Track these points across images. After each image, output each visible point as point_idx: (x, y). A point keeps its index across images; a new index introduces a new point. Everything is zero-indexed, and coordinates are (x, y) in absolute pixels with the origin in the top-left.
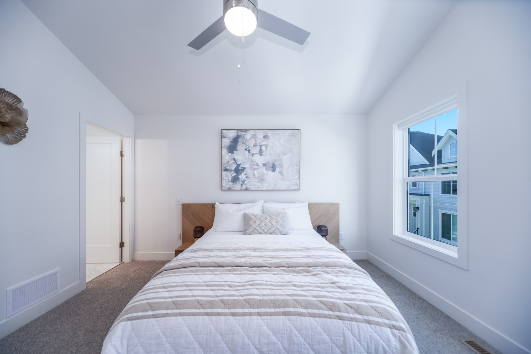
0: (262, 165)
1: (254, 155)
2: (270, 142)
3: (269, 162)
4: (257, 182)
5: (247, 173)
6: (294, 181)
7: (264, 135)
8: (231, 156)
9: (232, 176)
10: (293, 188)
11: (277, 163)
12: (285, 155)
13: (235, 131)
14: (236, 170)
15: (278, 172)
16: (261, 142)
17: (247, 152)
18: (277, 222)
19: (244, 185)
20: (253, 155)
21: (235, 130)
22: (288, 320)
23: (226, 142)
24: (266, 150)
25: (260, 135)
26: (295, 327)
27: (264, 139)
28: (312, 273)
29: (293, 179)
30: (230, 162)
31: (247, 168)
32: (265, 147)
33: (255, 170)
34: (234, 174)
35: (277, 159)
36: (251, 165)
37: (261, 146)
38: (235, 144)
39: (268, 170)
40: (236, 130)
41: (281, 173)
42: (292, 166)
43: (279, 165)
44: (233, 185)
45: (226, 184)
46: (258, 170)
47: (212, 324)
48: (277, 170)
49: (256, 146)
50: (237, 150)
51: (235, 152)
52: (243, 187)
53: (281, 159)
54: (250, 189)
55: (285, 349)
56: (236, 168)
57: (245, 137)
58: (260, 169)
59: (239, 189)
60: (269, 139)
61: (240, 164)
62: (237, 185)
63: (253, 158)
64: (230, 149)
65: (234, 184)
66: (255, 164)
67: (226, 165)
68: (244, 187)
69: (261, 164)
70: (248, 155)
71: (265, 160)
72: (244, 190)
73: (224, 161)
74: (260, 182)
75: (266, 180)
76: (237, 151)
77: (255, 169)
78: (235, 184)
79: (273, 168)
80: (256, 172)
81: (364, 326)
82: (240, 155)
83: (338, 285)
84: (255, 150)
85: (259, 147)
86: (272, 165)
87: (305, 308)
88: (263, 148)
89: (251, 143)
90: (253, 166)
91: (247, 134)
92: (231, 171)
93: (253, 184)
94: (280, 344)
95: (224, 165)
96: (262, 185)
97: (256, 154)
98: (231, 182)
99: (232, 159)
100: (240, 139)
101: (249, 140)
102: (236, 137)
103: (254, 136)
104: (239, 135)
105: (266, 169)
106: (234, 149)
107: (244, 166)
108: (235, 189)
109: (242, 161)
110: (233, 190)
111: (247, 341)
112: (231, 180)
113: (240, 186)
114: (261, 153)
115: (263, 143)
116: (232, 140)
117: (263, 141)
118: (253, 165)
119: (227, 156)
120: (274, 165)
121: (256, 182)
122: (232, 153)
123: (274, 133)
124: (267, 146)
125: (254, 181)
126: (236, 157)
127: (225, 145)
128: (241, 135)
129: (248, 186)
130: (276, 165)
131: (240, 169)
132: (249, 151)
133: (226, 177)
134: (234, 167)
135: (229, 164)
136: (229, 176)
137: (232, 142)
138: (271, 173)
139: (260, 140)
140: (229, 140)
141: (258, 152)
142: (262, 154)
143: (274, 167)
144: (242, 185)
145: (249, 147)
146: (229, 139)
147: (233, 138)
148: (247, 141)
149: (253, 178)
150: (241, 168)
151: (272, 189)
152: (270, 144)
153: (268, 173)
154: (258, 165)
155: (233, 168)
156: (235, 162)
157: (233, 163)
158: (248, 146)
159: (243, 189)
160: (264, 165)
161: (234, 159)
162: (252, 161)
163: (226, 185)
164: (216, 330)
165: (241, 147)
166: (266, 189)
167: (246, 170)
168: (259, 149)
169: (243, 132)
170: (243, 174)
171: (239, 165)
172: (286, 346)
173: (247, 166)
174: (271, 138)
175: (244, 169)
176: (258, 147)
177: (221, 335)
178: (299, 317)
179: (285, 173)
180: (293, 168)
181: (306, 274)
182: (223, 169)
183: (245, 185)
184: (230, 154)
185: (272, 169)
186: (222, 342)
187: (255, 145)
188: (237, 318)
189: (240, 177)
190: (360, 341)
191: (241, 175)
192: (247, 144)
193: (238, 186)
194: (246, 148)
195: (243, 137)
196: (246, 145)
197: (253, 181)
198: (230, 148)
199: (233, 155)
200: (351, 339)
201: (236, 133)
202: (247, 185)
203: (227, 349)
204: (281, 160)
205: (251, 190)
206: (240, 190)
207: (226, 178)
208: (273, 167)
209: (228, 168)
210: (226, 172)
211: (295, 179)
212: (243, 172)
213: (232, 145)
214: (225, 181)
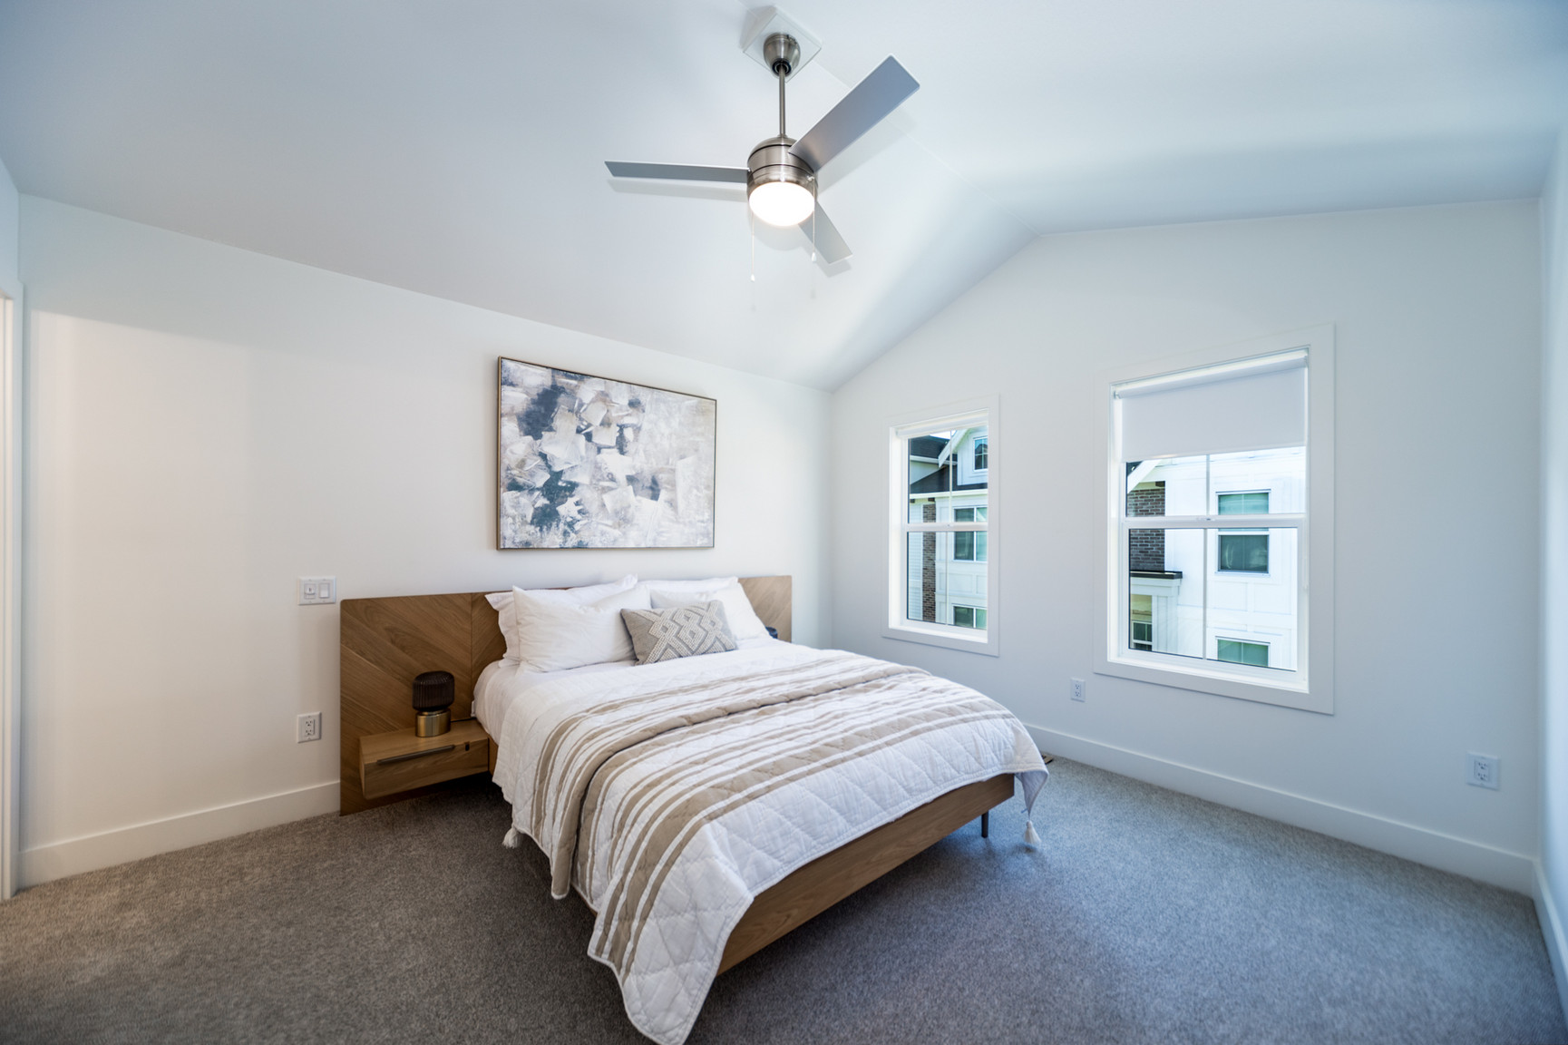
0: (625, 479)
1: (603, 450)
2: (646, 420)
3: (642, 472)
4: (611, 527)
5: (581, 500)
6: (703, 525)
7: (631, 398)
8: (531, 446)
9: (537, 506)
10: (699, 543)
11: (662, 478)
12: (682, 457)
13: (548, 373)
14: (548, 490)
15: (665, 501)
16: (622, 417)
17: (582, 438)
18: (713, 623)
19: (572, 535)
20: (599, 450)
21: (547, 367)
22: (922, 739)
23: (516, 399)
24: (636, 439)
25: (621, 396)
26: (932, 746)
27: (631, 410)
28: (885, 687)
29: (699, 521)
30: (528, 461)
31: (584, 485)
32: (634, 431)
33: (606, 492)
34: (542, 501)
35: (662, 468)
36: (594, 476)
37: (622, 428)
38: (546, 410)
39: (640, 495)
40: (550, 370)
41: (672, 504)
42: (697, 488)
43: (668, 484)
44: (539, 534)
45: (515, 532)
46: (612, 493)
47: (843, 775)
48: (663, 495)
49: (609, 425)
50: (551, 429)
51: (546, 435)
52: (569, 539)
53: (673, 467)
54: (590, 546)
55: (930, 777)
56: (546, 484)
57: (578, 396)
58: (618, 490)
59: (558, 546)
60: (644, 411)
61: (561, 472)
62: (551, 533)
63: (599, 457)
64: (529, 424)
65: (541, 530)
66: (605, 476)
67: (515, 472)
68: (572, 540)
69: (621, 478)
70: (587, 449)
71: (634, 467)
72: (574, 548)
73: (509, 458)
74: (620, 525)
75: (635, 522)
76: (552, 433)
77: (604, 490)
78: (544, 530)
79: (654, 490)
80: (607, 498)
81: (985, 722)
82: (562, 446)
83: (931, 690)
84: (607, 437)
85: (618, 429)
86: (650, 481)
87: (928, 721)
88: (628, 433)
89: (595, 415)
90: (599, 480)
91: (585, 386)
92: (532, 490)
93: (597, 530)
94: (924, 773)
95: (508, 469)
96: (624, 533)
97: (610, 447)
98: (532, 523)
99: (534, 454)
100: (562, 399)
101: (589, 404)
102: (549, 389)
103: (603, 397)
104: (559, 385)
105: (634, 491)
106: (544, 425)
107: (573, 480)
108: (546, 546)
109: (569, 463)
110: (538, 549)
111: (893, 781)
112: (533, 518)
113: (561, 536)
114: (621, 446)
115: (626, 421)
116: (536, 397)
117: (627, 415)
118: (598, 477)
119: (517, 445)
120: (654, 482)
121: (607, 525)
122: (537, 436)
123: (655, 396)
124: (637, 429)
125: (603, 524)
126: (547, 449)
127: (513, 408)
128: (565, 386)
129: (586, 537)
130: (659, 483)
131: (562, 488)
132: (589, 437)
133: (513, 507)
134: (541, 479)
135: (527, 468)
136: (521, 506)
137: (534, 402)
138: (647, 503)
139: (621, 410)
140: (525, 396)
141: (614, 443)
142: (625, 449)
143: (654, 486)
144: (565, 533)
145: (589, 425)
146: (527, 393)
147: (541, 391)
148: (583, 409)
149: (601, 515)
150: (564, 485)
151: (650, 544)
152: (646, 426)
153: (640, 501)
154: (613, 480)
155: (540, 484)
156: (547, 463)
157: (538, 466)
158: (585, 423)
159: (570, 546)
160: (631, 479)
161: (544, 456)
162: (598, 467)
163: (513, 534)
164: (852, 781)
165: (563, 422)
166: (634, 546)
167: (578, 489)
168: (618, 434)
169: (572, 378)
170: (571, 501)
171: (557, 476)
172: (930, 772)
173: (582, 478)
174: (647, 408)
175: (572, 487)
176: (614, 430)
177: (861, 786)
178: (930, 733)
179: (681, 504)
180: (699, 494)
181: (878, 690)
182: (505, 481)
183: (576, 533)
184: (529, 438)
185: (650, 492)
186: (865, 795)
187: (606, 423)
188: (868, 756)
189: (561, 509)
190: (987, 740)
191: (563, 503)
192: (583, 416)
193: (553, 538)
194: (579, 427)
195: (572, 394)
196: (581, 419)
197: (598, 523)
198: (531, 421)
199: (538, 442)
200: (981, 741)
201: (550, 378)
202: (581, 533)
203: (874, 802)
204: (672, 470)
205: (592, 549)
206: (562, 548)
207: (516, 513)
208: (652, 488)
209: (520, 481)
210: (514, 492)
211: (703, 522)
212: (571, 496)
213: (534, 412)
214: (510, 520)
